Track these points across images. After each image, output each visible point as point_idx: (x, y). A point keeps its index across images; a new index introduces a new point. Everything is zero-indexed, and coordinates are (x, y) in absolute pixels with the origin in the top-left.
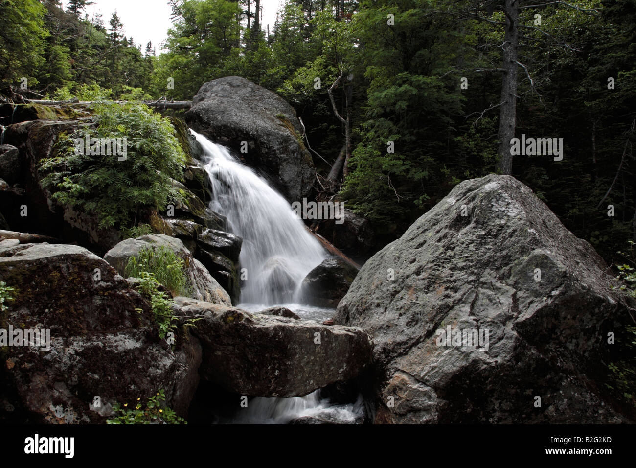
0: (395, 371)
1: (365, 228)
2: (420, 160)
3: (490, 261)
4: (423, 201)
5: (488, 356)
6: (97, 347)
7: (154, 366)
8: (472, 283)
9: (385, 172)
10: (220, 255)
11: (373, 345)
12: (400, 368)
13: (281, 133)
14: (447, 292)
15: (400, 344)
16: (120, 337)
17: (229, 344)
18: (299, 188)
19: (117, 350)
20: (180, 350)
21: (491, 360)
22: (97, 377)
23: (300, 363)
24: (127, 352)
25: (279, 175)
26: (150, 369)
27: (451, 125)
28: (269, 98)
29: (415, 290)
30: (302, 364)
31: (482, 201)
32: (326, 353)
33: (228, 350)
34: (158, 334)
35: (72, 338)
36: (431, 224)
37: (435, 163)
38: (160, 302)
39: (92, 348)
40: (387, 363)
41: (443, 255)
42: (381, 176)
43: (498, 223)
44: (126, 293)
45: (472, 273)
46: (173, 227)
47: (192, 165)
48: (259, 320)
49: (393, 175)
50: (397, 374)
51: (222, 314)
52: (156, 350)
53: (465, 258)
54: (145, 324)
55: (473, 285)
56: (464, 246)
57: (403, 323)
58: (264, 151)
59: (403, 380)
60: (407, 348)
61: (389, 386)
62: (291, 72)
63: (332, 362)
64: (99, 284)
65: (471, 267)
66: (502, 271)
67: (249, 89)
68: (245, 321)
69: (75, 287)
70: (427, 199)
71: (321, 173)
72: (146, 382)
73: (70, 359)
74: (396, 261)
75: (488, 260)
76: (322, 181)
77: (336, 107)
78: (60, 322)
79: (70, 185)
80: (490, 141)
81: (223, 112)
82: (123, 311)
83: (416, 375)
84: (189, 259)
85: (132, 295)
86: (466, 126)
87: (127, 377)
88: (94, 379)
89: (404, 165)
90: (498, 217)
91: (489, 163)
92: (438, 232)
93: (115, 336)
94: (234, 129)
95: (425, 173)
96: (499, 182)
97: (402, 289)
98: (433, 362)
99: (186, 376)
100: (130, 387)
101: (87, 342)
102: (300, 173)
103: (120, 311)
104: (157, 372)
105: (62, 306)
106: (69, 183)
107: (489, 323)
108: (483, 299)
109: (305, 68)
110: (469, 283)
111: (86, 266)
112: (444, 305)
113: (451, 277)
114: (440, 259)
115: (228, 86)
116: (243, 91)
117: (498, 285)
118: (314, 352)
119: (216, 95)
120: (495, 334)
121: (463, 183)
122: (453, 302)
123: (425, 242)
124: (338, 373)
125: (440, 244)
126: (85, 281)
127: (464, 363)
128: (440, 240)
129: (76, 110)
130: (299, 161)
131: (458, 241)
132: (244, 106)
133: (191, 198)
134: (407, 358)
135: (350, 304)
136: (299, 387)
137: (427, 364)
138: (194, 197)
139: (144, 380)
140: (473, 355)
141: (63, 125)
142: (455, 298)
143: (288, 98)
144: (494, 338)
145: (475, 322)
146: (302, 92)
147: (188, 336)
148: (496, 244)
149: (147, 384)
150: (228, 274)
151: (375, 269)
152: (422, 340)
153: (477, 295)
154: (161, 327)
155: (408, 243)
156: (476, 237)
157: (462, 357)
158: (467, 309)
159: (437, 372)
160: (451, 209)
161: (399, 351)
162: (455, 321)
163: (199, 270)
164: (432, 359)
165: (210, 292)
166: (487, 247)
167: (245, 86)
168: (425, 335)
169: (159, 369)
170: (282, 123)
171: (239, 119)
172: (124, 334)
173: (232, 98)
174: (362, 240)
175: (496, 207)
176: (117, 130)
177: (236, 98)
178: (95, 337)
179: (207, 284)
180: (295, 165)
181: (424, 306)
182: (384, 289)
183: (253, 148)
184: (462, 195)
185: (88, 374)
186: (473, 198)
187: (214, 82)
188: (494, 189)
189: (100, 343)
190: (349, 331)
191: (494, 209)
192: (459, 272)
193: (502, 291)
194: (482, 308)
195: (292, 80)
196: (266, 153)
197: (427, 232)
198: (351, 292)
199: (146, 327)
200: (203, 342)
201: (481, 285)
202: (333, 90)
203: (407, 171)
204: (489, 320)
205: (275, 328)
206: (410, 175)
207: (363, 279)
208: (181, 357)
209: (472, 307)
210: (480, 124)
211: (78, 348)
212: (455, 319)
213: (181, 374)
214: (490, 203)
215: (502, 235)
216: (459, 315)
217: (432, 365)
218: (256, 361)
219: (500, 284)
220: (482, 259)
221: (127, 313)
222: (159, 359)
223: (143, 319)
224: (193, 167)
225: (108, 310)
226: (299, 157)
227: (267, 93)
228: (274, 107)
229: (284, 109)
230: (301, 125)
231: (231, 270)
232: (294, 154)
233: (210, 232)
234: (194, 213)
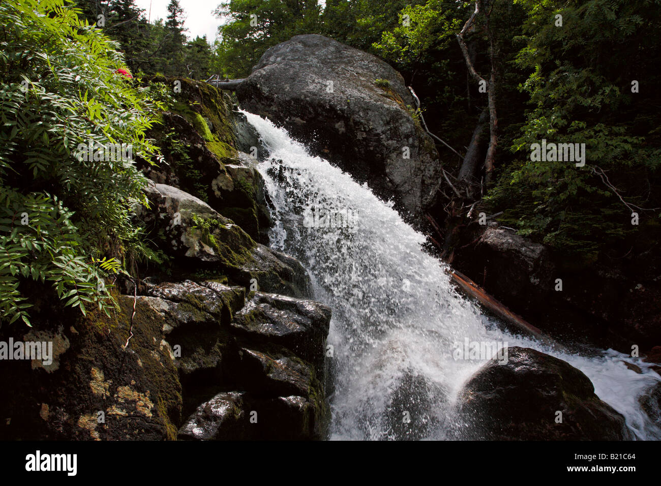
10: (285, 355)
13: (386, 106)
18: (419, 194)
25: (386, 175)
28: (362, 60)
46: (166, 308)
47: (231, 162)
58: (360, 136)
67: (332, 49)
81: (293, 79)
94: (311, 104)
102: (419, 169)
115: (300, 46)
116: (322, 52)
119: (284, 59)
130: (417, 150)
132: (326, 70)
133: (223, 230)
138: (229, 226)
143: (389, 59)
150: (300, 401)
167: (326, 45)
170: (385, 93)
171: (318, 87)
173: (307, 61)
177: (313, 60)
180: (411, 156)
183: (343, 133)
187: (281, 45)
196: (364, 139)
224: (233, 166)
226: (416, 143)
227: (359, 54)
228: (371, 71)
229: (386, 74)
230: (413, 97)
231: (308, 388)
232: (408, 139)
233: (263, 300)
234: (228, 263)
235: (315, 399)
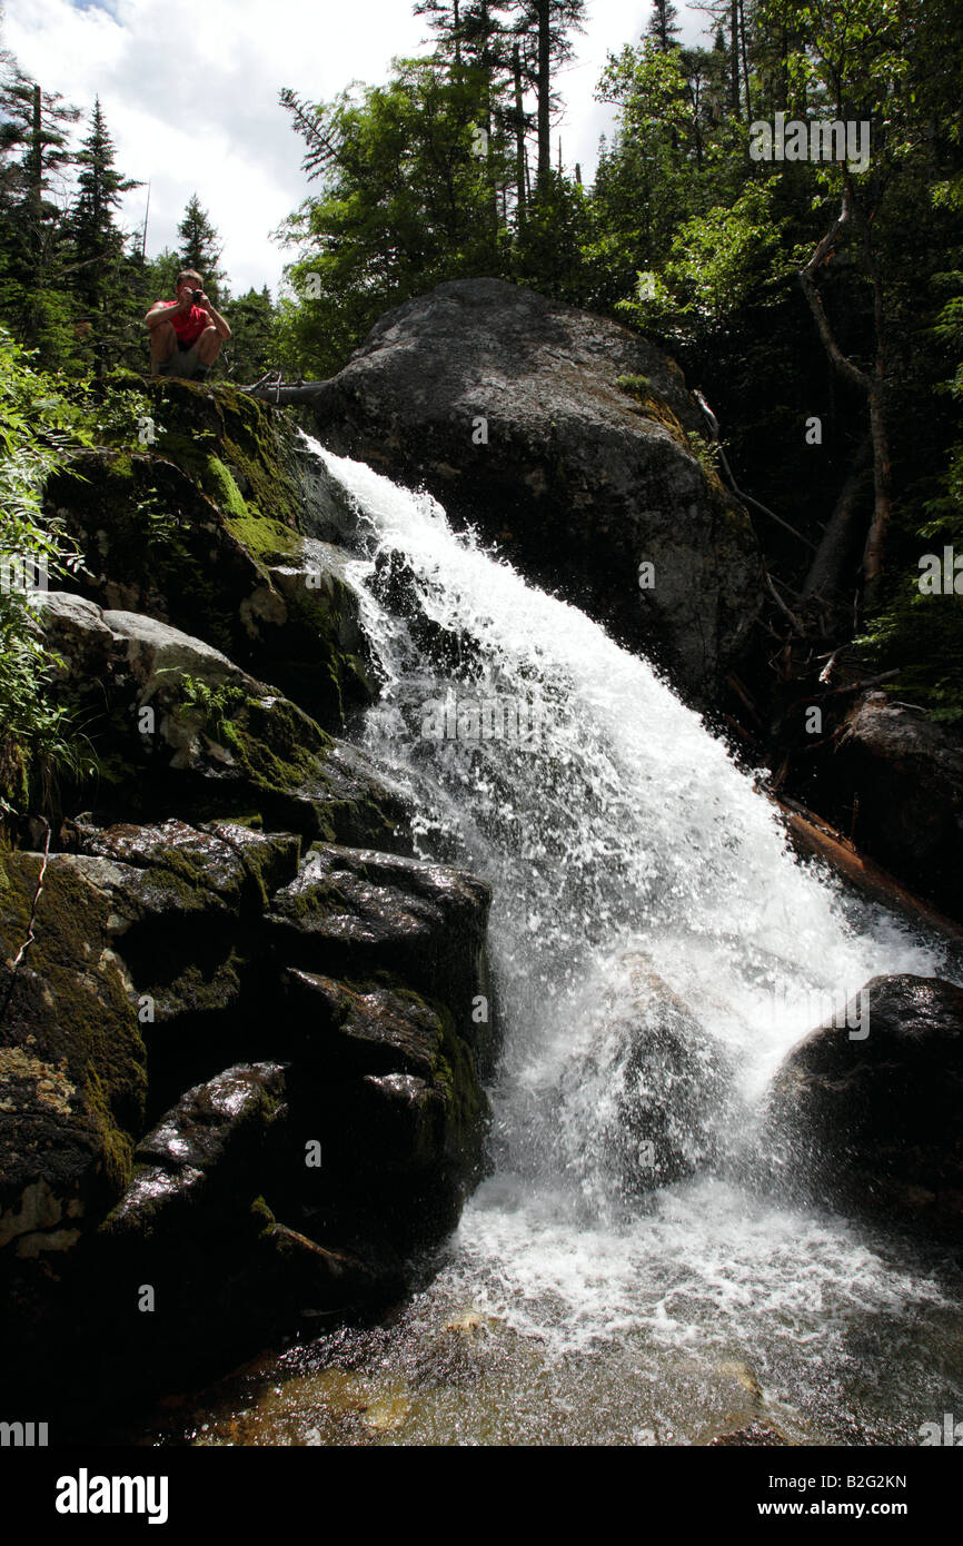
10: (383, 983)
13: (638, 434)
18: (711, 630)
28: (591, 333)
47: (282, 561)
58: (581, 501)
67: (524, 310)
71: (784, 575)
76: (792, 601)
102: (713, 574)
115: (452, 305)
116: (502, 316)
119: (416, 333)
130: (707, 532)
133: (257, 713)
138: (270, 701)
143: (649, 333)
150: (411, 1085)
167: (509, 301)
170: (639, 405)
173: (465, 338)
177: (480, 336)
180: (695, 546)
183: (542, 495)
196: (589, 508)
224: (285, 571)
226: (707, 517)
227: (584, 320)
228: (609, 357)
229: (641, 363)
230: (704, 413)
231: (430, 1056)
232: (687, 508)
233: (339, 864)
234: (263, 782)
235: (448, 1081)
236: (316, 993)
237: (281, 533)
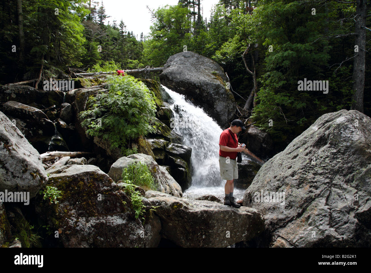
0: (278, 237)
1: (267, 139)
2: (300, 95)
3: (339, 170)
4: (303, 122)
5: (337, 233)
6: (102, 223)
7: (132, 234)
8: (327, 184)
9: (278, 105)
11: (264, 220)
12: (281, 235)
13: (214, 83)
14: (311, 189)
15: (281, 220)
16: (115, 217)
17: (176, 220)
18: (227, 115)
19: (113, 225)
20: (148, 224)
21: (339, 237)
22: (102, 239)
23: (218, 231)
24: (118, 226)
25: (214, 108)
26: (130, 236)
27: (321, 72)
28: (207, 63)
29: (291, 186)
30: (219, 232)
31: (334, 130)
32: (234, 225)
33: (176, 223)
34: (134, 216)
35: (90, 218)
36: (302, 143)
37: (310, 97)
38: (136, 198)
39: (100, 223)
40: (273, 231)
41: (308, 165)
42: (275, 107)
43: (345, 145)
44: (118, 193)
45: (327, 177)
46: (152, 144)
47: (162, 106)
48: (192, 206)
49: (283, 106)
50: (279, 239)
51: (171, 203)
52: (134, 225)
53: (323, 168)
54: (128, 210)
55: (328, 186)
56: (322, 159)
57: (283, 207)
58: (205, 94)
59: (282, 243)
60: (285, 223)
61: (274, 246)
62: (220, 45)
63: (238, 231)
64: (103, 188)
65: (327, 173)
66: (348, 177)
67: (195, 58)
68: (183, 208)
69: (91, 190)
70: (305, 121)
71: (240, 105)
72: (128, 243)
73: (89, 229)
74: (280, 167)
75: (338, 169)
76: (241, 110)
77: (247, 65)
78: (84, 209)
79: (95, 126)
80: (347, 81)
81: (181, 73)
82: (116, 203)
83: (290, 241)
84: (156, 168)
85: (121, 194)
86: (330, 72)
87: (118, 239)
88: (101, 241)
89: (289, 99)
90: (345, 141)
91: (347, 96)
92: (306, 149)
93: (112, 217)
94: (187, 83)
95: (304, 104)
96: (347, 117)
97: (283, 185)
98: (301, 234)
99: (151, 238)
100: (119, 245)
101: (97, 220)
102: (227, 106)
103: (115, 203)
104: (134, 237)
105: (85, 201)
106: (94, 124)
107: (338, 212)
108: (334, 195)
109: (228, 43)
110: (325, 184)
111: (97, 178)
112: (309, 197)
113: (314, 179)
114: (306, 167)
115: (183, 58)
116: (192, 60)
117: (345, 186)
118: (226, 225)
119: (177, 64)
120: (342, 219)
121: (323, 116)
122: (315, 196)
123: (298, 155)
124: (242, 237)
125: (307, 157)
126: (97, 187)
127: (321, 237)
128: (307, 155)
129: (101, 79)
130: (226, 99)
131: (318, 156)
132: (193, 69)
133: (163, 126)
134: (285, 229)
135: (252, 192)
136: (218, 245)
137: (297, 234)
138: (164, 125)
139: (127, 242)
140: (327, 232)
141: (92, 91)
142: (316, 193)
143: (218, 62)
144: (342, 222)
145: (329, 210)
146: (227, 57)
147: (153, 215)
148: (343, 159)
149: (129, 244)
150: (183, 169)
151: (268, 170)
152: (294, 218)
153: (331, 192)
154: (136, 212)
155: (287, 155)
156: (330, 154)
157: (320, 233)
158: (324, 201)
159: (303, 240)
160: (315, 134)
161: (280, 224)
162: (316, 208)
163: (163, 173)
164: (300, 232)
165: (169, 185)
166: (338, 160)
167: (193, 56)
168: (296, 216)
169: (135, 235)
170: (215, 77)
171: (190, 77)
172: (117, 216)
173: (185, 65)
174: (265, 146)
175: (344, 134)
176: (118, 94)
177: (188, 64)
178: (101, 218)
179: (167, 181)
180: (224, 102)
181: (296, 197)
182: (272, 185)
183: (199, 93)
184: (322, 125)
185: (98, 238)
186: (329, 128)
187: (175, 56)
188: (342, 122)
189: (104, 221)
190: (248, 212)
191: (342, 135)
192: (319, 176)
193: (347, 190)
194: (334, 201)
195: (220, 51)
196: (206, 96)
197: (299, 149)
198: (254, 184)
199: (128, 212)
200: (161, 219)
201: (333, 186)
202: (245, 55)
203: (292, 103)
204: (339, 209)
205: (201, 212)
206: (294, 106)
207: (260, 176)
208: (148, 227)
209: (327, 200)
210: (339, 71)
211: (92, 224)
212: (316, 207)
213: (148, 237)
214: (340, 131)
215: (348, 153)
216: (318, 205)
217: (300, 236)
218: (191, 230)
219: (346, 186)
220: (334, 168)
221: (118, 204)
222: (135, 230)
223: (127, 207)
224: (163, 108)
225: (108, 202)
226: (226, 96)
227: (206, 60)
228: (210, 67)
229: (216, 68)
230: (227, 77)
232: (223, 95)
233: (173, 145)
234: (164, 135)
235: (187, 169)
236: (172, 158)
237: (161, 102)
